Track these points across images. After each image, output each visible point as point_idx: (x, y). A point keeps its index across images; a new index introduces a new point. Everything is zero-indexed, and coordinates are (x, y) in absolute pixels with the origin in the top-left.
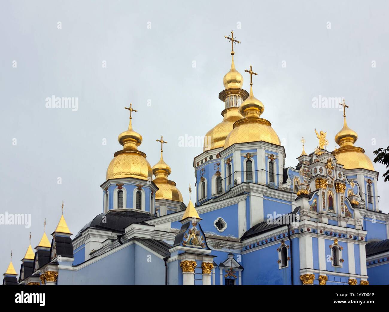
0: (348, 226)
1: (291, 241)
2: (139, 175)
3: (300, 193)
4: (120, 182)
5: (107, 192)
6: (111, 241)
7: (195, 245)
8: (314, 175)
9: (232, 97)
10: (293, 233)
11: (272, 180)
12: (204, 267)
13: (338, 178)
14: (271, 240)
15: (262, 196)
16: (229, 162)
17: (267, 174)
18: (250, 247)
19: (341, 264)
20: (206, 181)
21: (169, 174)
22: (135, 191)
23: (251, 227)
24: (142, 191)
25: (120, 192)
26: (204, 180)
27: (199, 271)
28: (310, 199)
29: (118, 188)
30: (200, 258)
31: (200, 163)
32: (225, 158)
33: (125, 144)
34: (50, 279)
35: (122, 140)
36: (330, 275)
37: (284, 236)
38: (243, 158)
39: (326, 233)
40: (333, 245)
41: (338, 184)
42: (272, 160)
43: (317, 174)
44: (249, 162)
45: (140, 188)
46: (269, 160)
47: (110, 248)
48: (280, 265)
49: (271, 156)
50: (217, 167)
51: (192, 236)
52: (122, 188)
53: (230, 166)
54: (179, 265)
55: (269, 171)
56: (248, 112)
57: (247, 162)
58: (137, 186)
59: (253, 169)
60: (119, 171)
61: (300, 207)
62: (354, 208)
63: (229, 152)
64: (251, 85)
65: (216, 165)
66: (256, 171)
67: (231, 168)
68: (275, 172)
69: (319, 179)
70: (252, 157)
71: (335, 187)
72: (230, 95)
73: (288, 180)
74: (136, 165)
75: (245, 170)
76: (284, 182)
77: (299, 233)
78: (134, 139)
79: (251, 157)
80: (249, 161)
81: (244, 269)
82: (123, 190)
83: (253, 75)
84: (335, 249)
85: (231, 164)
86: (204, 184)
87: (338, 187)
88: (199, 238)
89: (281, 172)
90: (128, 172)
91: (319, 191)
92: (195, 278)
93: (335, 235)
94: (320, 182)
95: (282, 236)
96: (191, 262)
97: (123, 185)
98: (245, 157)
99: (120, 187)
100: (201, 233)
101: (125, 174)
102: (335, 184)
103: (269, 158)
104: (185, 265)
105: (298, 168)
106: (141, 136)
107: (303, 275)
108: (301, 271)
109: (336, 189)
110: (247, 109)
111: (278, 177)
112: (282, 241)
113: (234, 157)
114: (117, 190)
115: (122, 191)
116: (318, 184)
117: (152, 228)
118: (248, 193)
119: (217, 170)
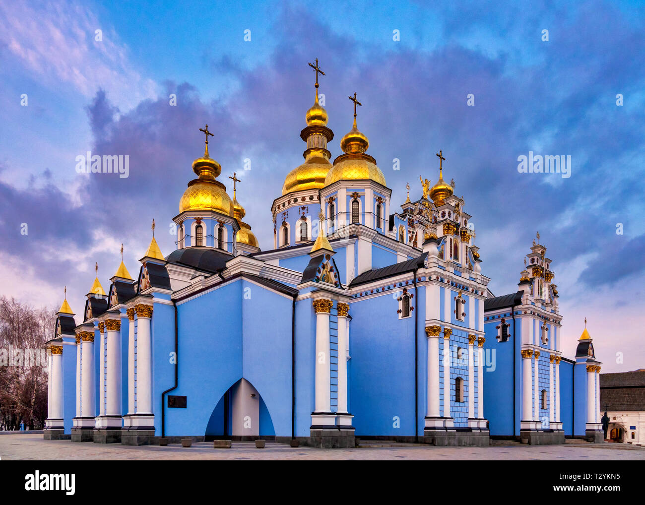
0: (471, 279)
1: (416, 289)
2: (220, 210)
3: (429, 237)
4: (199, 215)
5: (181, 227)
6: (204, 277)
7: (327, 282)
8: (441, 219)
9: (316, 135)
10: (420, 280)
11: (379, 225)
12: (340, 307)
13: (464, 226)
14: (383, 289)
15: (371, 241)
16: (332, 201)
17: (374, 218)
18: (361, 295)
19: (463, 318)
20: (288, 226)
21: (243, 216)
22: (217, 227)
23: (359, 274)
24: (223, 228)
25: (199, 227)
26: (286, 224)
27: (335, 312)
28: (438, 245)
29: (197, 222)
30: (336, 298)
31: (281, 206)
32: (326, 197)
33: (202, 172)
34: (144, 314)
35: (198, 168)
36: (454, 328)
37: (407, 283)
38: (349, 197)
39: (452, 284)
40: (457, 298)
41: (464, 232)
42: (380, 203)
43: (445, 218)
44: (355, 203)
45: (222, 225)
46: (377, 203)
47: (202, 285)
48: (400, 315)
49: (379, 198)
50: (302, 211)
51: (324, 273)
52: (200, 222)
53: (332, 206)
54: (312, 303)
55: (376, 214)
56: (352, 146)
57: (353, 202)
58: (218, 221)
59: (360, 211)
60: (197, 203)
61: (428, 252)
62: (475, 260)
63: (333, 190)
64: (355, 116)
65: (301, 209)
66: (364, 213)
67: (334, 208)
68: (382, 216)
69: (448, 224)
70: (360, 197)
71: (461, 235)
72: (314, 134)
73: (394, 228)
74: (217, 197)
75: (351, 211)
76: (391, 229)
77: (427, 281)
78: (212, 168)
79: (358, 196)
80: (355, 201)
81: (352, 318)
82: (202, 224)
83: (358, 105)
84: (458, 302)
85: (334, 203)
86: (286, 230)
87: (464, 235)
88: (332, 274)
89: (388, 218)
90: (208, 205)
91: (446, 237)
92: (331, 320)
93: (460, 287)
94: (448, 227)
95: (404, 284)
96: (328, 301)
97: (202, 218)
98: (351, 196)
99: (199, 221)
100: (334, 269)
101: (204, 206)
102: (461, 232)
103: (377, 201)
104: (321, 305)
105: (403, 216)
106: (220, 165)
107: (430, 327)
108: (426, 322)
109: (461, 237)
110: (352, 143)
111: (384, 223)
112: (405, 290)
113: (339, 196)
114: (196, 224)
115: (201, 227)
116: (446, 230)
117: (261, 264)
118: (357, 237)
119: (302, 215)
